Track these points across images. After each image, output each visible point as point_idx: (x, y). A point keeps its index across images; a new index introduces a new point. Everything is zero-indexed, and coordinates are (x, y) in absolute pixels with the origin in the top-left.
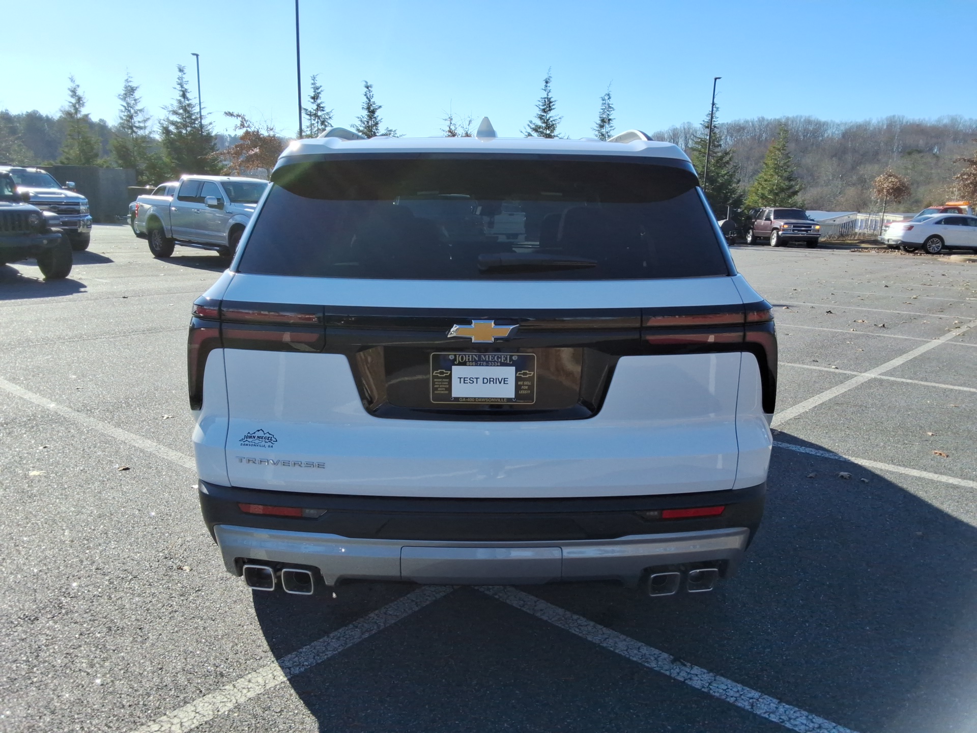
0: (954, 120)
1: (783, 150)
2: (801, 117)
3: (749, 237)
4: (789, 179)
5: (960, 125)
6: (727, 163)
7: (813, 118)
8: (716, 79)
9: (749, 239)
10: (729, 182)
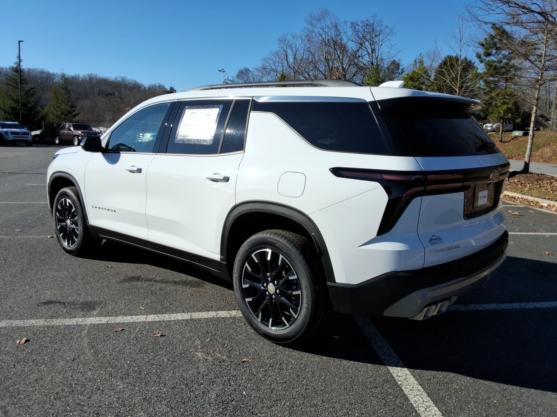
0: (123, 79)
1: (66, 89)
2: (38, 69)
3: (57, 140)
4: (72, 106)
5: (127, 82)
6: (32, 95)
7: (45, 70)
8: (19, 42)
9: (57, 142)
10: (35, 107)
